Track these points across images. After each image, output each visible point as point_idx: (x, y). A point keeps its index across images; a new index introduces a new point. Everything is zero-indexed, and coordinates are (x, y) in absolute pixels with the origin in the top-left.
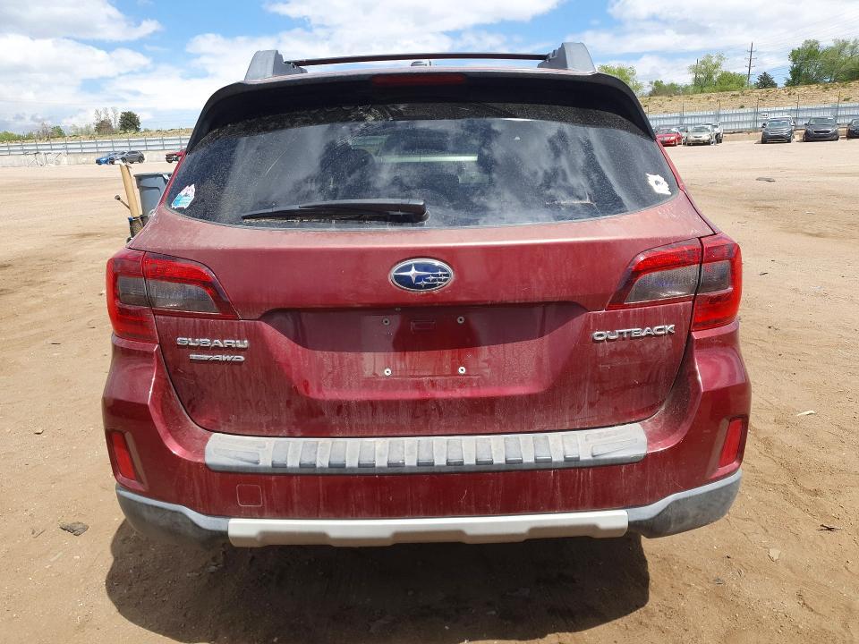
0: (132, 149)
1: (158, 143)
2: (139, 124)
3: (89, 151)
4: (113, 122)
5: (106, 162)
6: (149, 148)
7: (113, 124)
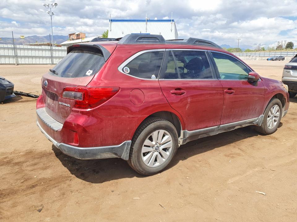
0: (282, 56)
1: (292, 53)
2: (293, 46)
3: (267, 56)
4: (283, 46)
5: (270, 60)
6: (288, 55)
7: (283, 47)
